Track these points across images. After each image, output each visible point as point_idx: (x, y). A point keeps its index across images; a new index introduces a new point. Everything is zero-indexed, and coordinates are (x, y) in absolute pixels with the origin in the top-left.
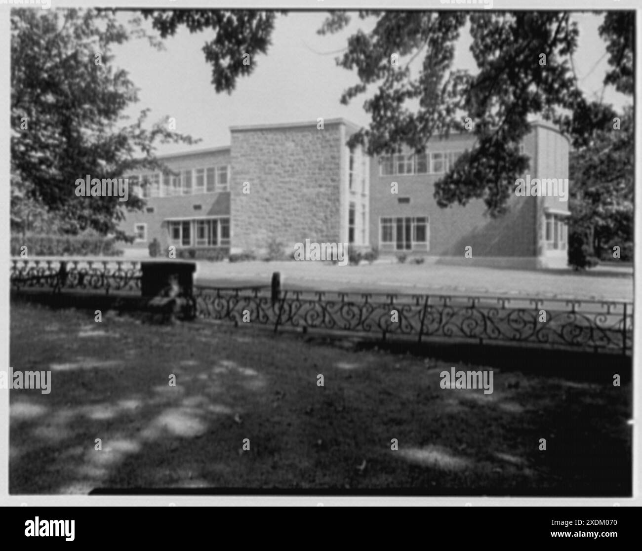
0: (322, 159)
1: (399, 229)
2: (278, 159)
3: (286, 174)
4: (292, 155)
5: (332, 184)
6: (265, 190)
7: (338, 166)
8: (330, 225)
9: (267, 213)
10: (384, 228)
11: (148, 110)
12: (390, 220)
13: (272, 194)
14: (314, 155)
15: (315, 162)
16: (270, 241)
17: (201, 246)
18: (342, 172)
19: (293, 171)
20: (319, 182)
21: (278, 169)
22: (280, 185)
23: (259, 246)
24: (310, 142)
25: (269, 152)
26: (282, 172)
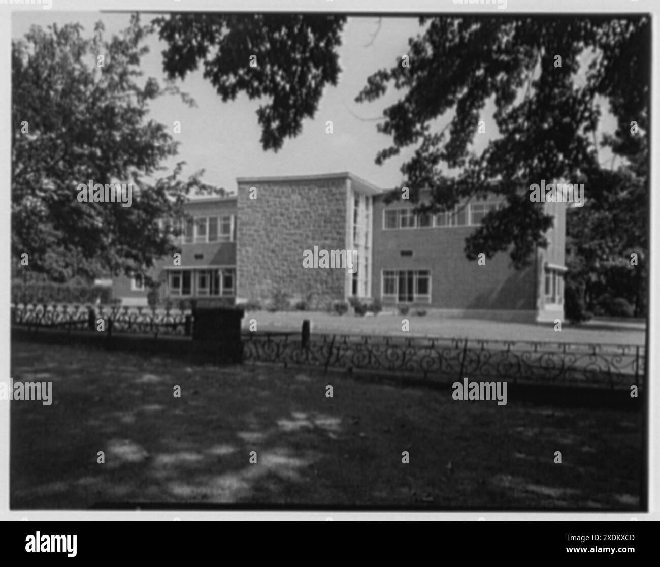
0: (328, 212)
1: (401, 281)
2: (283, 211)
3: (292, 227)
4: (298, 207)
5: (338, 237)
6: (271, 241)
7: (344, 219)
8: (335, 277)
9: (273, 264)
10: (387, 281)
11: (183, 163)
12: (392, 273)
13: (277, 245)
14: (320, 207)
15: (321, 215)
16: (275, 291)
17: (202, 296)
18: (347, 224)
19: (299, 223)
20: (325, 235)
21: (283, 221)
22: (287, 237)
23: (264, 297)
24: (317, 195)
25: (275, 205)
26: (288, 224)
